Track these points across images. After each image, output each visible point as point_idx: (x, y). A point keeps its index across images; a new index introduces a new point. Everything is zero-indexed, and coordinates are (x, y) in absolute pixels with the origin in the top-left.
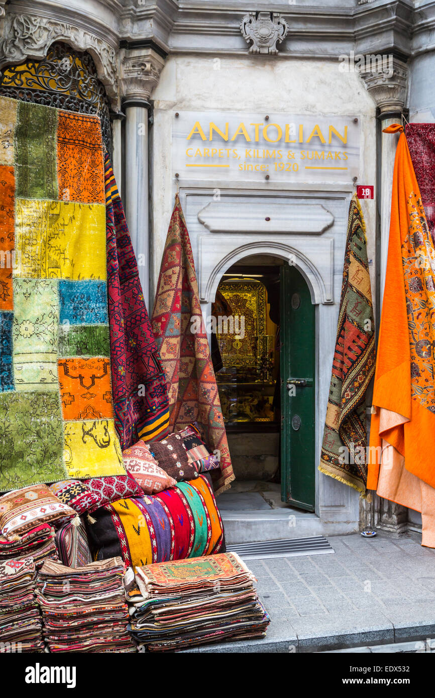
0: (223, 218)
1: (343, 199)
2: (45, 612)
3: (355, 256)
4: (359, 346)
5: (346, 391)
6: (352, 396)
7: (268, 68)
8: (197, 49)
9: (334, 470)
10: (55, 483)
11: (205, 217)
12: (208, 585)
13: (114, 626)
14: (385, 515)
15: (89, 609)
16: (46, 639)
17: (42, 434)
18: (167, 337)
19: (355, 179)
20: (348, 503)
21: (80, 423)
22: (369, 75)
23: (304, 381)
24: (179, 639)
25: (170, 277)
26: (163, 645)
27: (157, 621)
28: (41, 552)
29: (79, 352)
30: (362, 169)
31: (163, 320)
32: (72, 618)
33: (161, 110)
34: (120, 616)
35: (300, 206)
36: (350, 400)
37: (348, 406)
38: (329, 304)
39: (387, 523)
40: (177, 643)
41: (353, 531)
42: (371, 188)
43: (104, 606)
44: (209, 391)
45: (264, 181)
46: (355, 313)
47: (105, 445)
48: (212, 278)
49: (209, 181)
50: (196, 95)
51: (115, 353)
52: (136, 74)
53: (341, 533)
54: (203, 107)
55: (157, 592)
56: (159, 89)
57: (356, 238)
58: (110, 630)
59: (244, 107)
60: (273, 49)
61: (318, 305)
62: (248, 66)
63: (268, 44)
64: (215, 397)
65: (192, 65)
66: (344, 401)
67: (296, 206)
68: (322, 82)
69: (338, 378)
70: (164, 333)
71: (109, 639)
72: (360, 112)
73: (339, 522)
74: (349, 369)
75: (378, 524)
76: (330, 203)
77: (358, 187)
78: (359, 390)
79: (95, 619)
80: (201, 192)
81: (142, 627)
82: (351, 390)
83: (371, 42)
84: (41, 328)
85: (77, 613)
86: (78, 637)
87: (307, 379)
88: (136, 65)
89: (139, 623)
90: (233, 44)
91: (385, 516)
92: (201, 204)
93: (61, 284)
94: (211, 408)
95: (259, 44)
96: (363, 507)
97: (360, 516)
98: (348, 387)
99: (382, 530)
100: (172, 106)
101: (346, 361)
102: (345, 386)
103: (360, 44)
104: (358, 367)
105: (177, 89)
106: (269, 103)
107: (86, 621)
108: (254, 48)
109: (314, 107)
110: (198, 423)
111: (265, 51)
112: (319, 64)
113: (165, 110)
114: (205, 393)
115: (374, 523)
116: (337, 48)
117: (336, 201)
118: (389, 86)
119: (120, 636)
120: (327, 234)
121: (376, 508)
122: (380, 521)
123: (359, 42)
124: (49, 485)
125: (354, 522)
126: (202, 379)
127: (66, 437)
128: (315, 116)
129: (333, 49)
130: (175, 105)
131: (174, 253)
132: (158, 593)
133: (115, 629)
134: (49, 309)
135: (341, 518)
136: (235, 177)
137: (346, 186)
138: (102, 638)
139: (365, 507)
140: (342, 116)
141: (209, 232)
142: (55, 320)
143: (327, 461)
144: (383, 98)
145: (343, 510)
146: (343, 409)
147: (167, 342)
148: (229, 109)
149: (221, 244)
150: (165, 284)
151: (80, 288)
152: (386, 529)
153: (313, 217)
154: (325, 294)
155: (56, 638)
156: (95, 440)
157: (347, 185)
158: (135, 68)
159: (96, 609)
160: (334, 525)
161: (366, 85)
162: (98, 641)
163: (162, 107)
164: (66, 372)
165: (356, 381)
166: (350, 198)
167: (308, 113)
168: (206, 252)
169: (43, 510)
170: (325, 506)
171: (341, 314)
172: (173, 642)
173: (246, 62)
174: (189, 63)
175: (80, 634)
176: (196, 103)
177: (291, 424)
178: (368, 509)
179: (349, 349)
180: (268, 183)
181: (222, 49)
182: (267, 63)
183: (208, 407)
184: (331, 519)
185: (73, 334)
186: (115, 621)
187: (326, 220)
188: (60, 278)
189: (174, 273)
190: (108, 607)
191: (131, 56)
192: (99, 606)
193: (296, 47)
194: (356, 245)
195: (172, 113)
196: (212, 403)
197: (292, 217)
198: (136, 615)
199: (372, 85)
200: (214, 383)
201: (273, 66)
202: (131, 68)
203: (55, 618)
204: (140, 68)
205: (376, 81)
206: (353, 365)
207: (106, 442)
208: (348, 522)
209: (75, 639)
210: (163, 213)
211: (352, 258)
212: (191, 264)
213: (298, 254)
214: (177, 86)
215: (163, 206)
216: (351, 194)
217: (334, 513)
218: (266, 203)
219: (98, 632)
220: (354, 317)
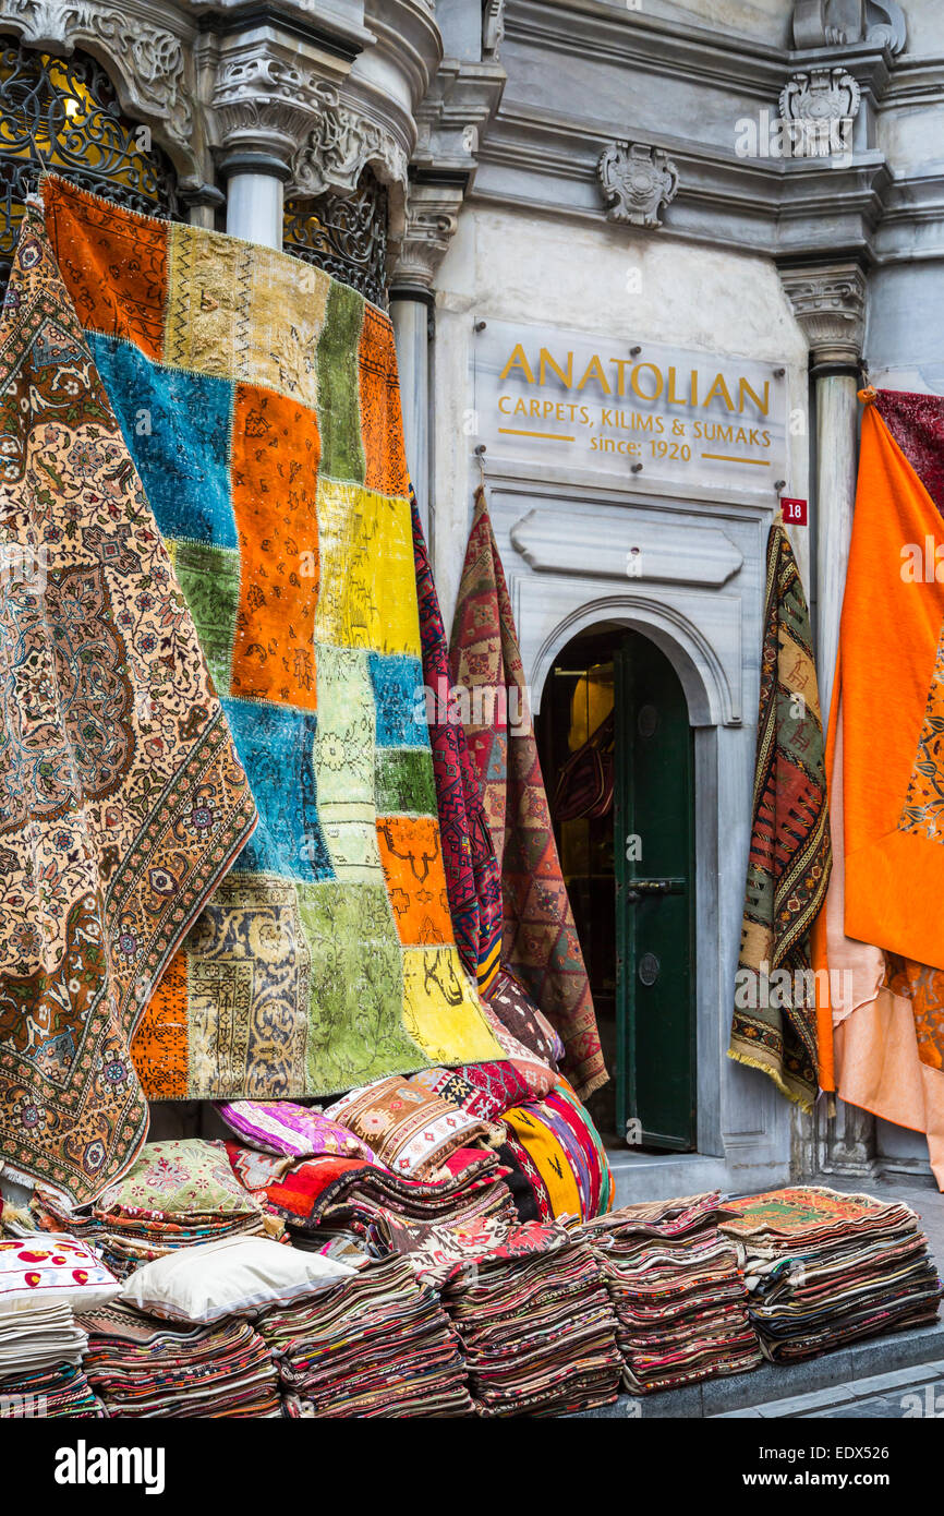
0: (559, 543)
1: (756, 521)
2: (621, 1291)
3: (791, 633)
4: (808, 809)
5: (788, 897)
6: (803, 907)
7: (633, 251)
8: (517, 197)
9: (767, 1056)
10: (415, 1073)
11: (525, 539)
12: (854, 1228)
13: (726, 1313)
14: (839, 1146)
15: (687, 1283)
16: (625, 1347)
17: (374, 974)
18: (491, 782)
19: (780, 485)
20: (769, 1125)
21: (420, 951)
22: (803, 290)
23: (667, 882)
24: (826, 1332)
25: (484, 657)
26: (804, 1344)
27: (793, 1299)
28: (488, 1202)
29: (403, 806)
30: (788, 466)
31: (479, 746)
32: (663, 1302)
33: (448, 311)
34: (734, 1291)
35: (689, 530)
36: (799, 914)
37: (797, 926)
38: (735, 726)
39: (844, 1160)
40: (823, 1338)
41: (780, 1182)
42: (803, 504)
43: (707, 1275)
44: (555, 896)
45: (629, 475)
46: (798, 745)
47: (456, 1000)
48: (537, 665)
49: (535, 467)
50: (511, 289)
51: (453, 808)
52: (424, 235)
53: (762, 1187)
54: (523, 314)
55: (785, 1245)
56: (446, 267)
57: (792, 598)
58: (721, 1321)
59: (593, 325)
60: (652, 217)
61: (715, 727)
62: (601, 244)
63: (644, 208)
64: (565, 913)
65: (504, 227)
66: (786, 916)
67: (683, 530)
68: (723, 292)
69: (766, 872)
70: (484, 772)
71: (720, 1339)
72: (783, 356)
73: (758, 1165)
74: (793, 855)
75: (826, 1164)
76: (736, 527)
77: (783, 500)
78: (814, 894)
79: (699, 1301)
80: (517, 486)
81: (773, 1312)
82: (801, 895)
83: (814, 228)
84: (354, 753)
85: (671, 1292)
86: (675, 1339)
87: (671, 880)
88: (426, 217)
89: (768, 1306)
90: (577, 196)
91: (838, 1148)
92: (515, 511)
93: (372, 660)
94: (560, 932)
95: (629, 204)
96: (797, 1132)
97: (792, 1151)
98: (793, 888)
99: (837, 1175)
100: (469, 306)
101: (786, 838)
102: (786, 888)
103: (787, 228)
104: (812, 850)
105: (477, 273)
106: (635, 320)
107: (685, 1306)
108: (620, 211)
109: (709, 337)
110: (512, 965)
111: (639, 220)
112: (718, 257)
113: (456, 313)
114: (547, 901)
115: (817, 1163)
116: (747, 230)
117: (744, 524)
118: (846, 316)
119: (737, 1332)
120: (729, 589)
121: (821, 1133)
122: (828, 1158)
123: (785, 224)
124: (407, 1077)
125: (781, 1164)
126: (540, 871)
127: (404, 979)
128: (714, 356)
129: (741, 232)
130: (473, 304)
131: (488, 609)
132: (789, 1248)
133: (730, 1318)
134: (361, 711)
135: (761, 1157)
136: (582, 462)
137: (764, 498)
138: (709, 1339)
139: (800, 1131)
140: (756, 362)
141: (530, 571)
142: (373, 735)
143: (753, 1038)
144: (827, 335)
145: (763, 1141)
146: (785, 933)
147: (491, 791)
148: (568, 325)
149: (556, 596)
150: (473, 671)
151: (390, 671)
152: (847, 1172)
153: (710, 553)
154: (729, 708)
155: (644, 1343)
156: (442, 989)
157: (765, 495)
158: (425, 224)
159: (698, 1280)
160: (749, 1171)
161: (792, 308)
162: (704, 1343)
163: (450, 306)
164: (390, 846)
165: (810, 877)
166: (768, 520)
167: (700, 348)
168: (528, 611)
169: (429, 1137)
170: (731, 1134)
171: (765, 746)
172: (817, 1338)
173: (596, 237)
174: (498, 222)
175: (675, 1333)
176: (510, 305)
177: (637, 975)
178: (807, 1136)
179: (792, 813)
180: (635, 479)
181: (560, 205)
182: (633, 242)
183: (554, 930)
184: (743, 1160)
185: (391, 765)
186: (727, 1302)
187: (732, 561)
188: (368, 648)
189: (491, 650)
190: (717, 1276)
191: (418, 199)
192: (701, 1276)
193: (683, 219)
194: (793, 613)
195: (468, 321)
196: (563, 921)
197: (676, 549)
198: (762, 1289)
199: (808, 308)
200: (558, 879)
201: (642, 249)
202: (417, 223)
203: (637, 1301)
204: (435, 225)
205: (818, 303)
206: (801, 846)
207: (456, 994)
208: (771, 1165)
209: (671, 1342)
210: (452, 525)
211: (784, 637)
212: (512, 634)
213: (684, 623)
214: (477, 268)
215: (452, 510)
216: (770, 513)
217: (750, 1148)
218: (628, 519)
219: (703, 1327)
220: (798, 753)
